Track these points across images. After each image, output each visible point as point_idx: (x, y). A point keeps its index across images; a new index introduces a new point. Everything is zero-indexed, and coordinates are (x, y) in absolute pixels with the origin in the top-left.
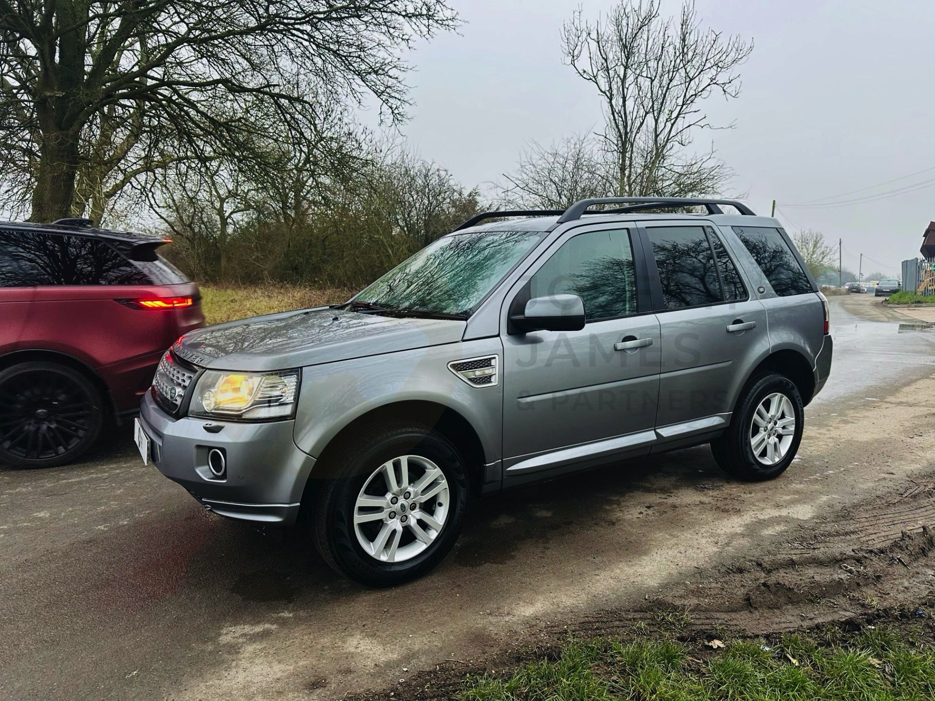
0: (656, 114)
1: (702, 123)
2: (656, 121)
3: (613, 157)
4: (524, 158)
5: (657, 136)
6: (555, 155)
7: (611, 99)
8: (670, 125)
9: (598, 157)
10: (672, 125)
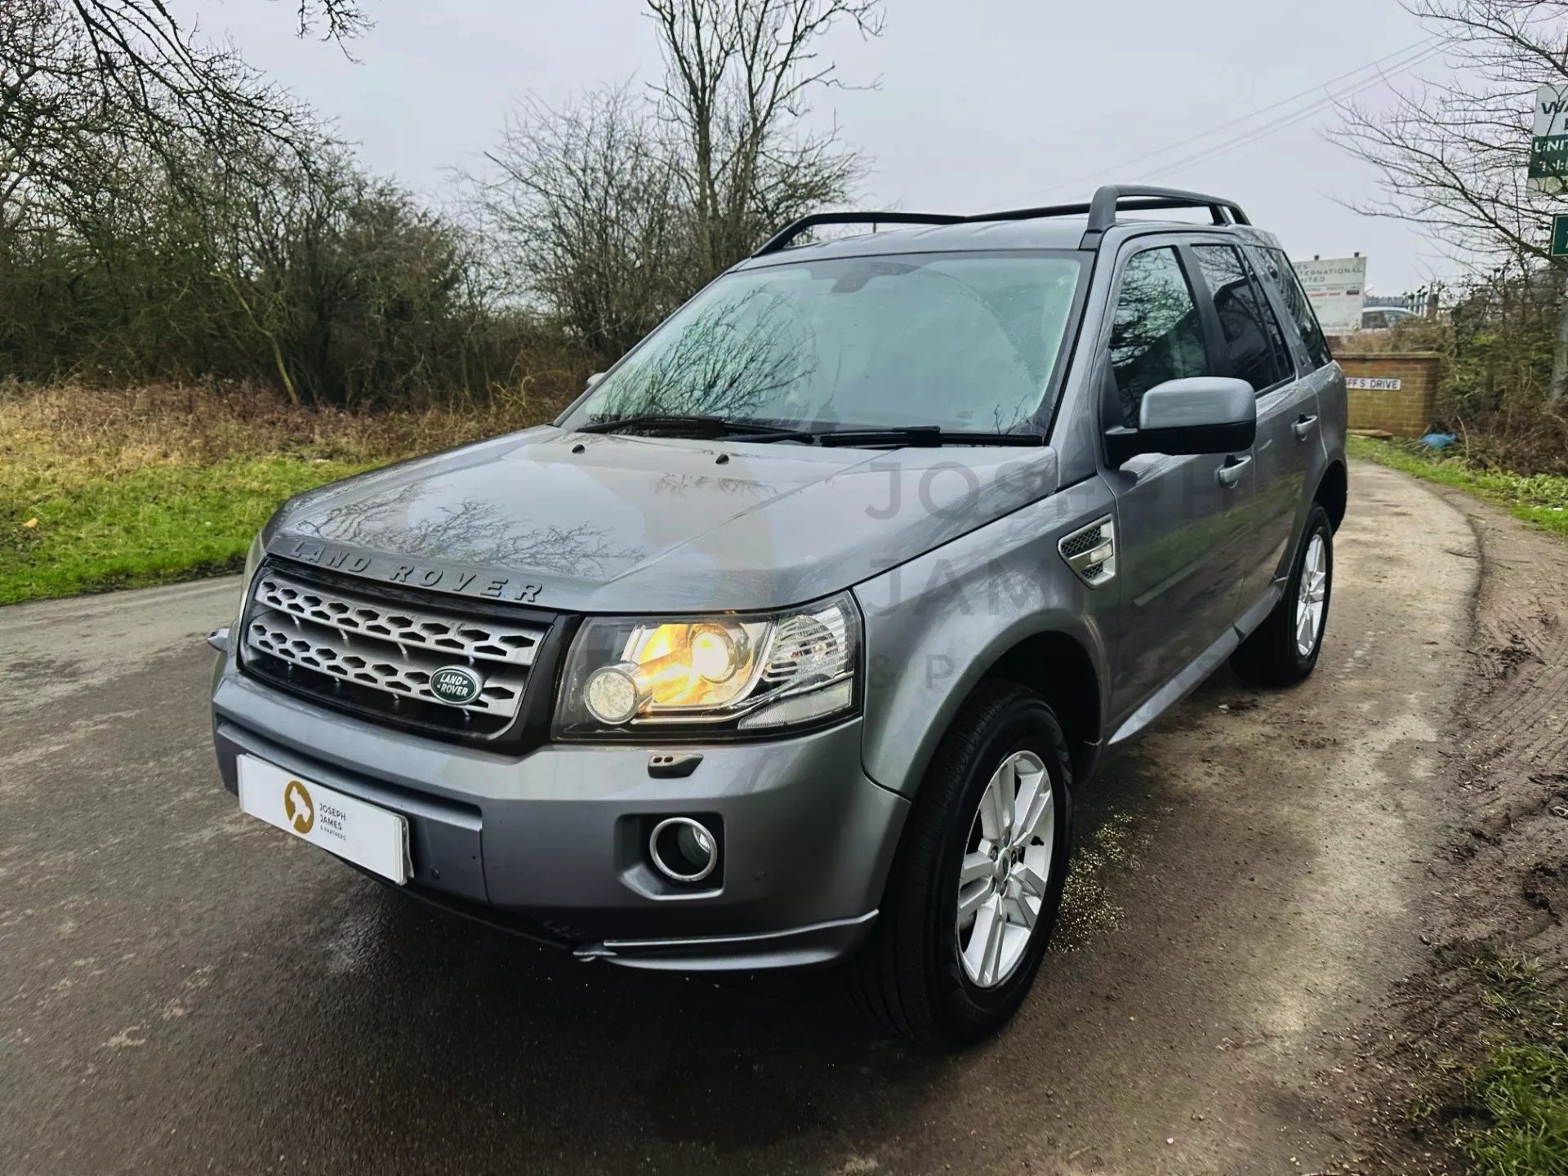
0: (748, 56)
1: (827, 78)
2: (750, 69)
3: (685, 131)
4: (513, 126)
5: (752, 96)
6: (574, 123)
7: (671, 24)
8: (774, 79)
9: (653, 131)
10: (778, 77)
